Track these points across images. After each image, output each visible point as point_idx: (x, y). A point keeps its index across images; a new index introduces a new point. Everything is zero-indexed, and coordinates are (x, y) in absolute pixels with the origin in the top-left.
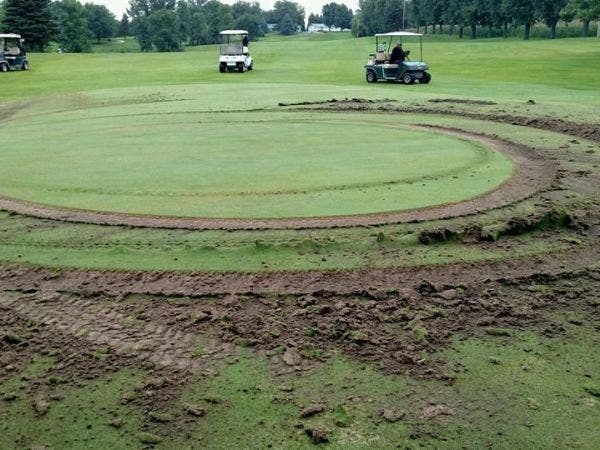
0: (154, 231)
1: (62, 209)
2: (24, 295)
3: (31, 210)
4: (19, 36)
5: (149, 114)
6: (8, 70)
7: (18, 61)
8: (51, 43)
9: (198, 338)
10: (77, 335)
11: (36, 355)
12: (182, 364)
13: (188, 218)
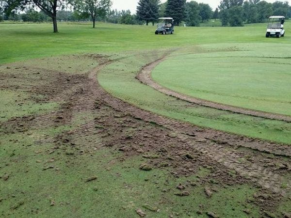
0: (245, 116)
1: (198, 99)
2: (190, 137)
3: (185, 98)
4: (172, 19)
5: (232, 57)
6: (166, 34)
7: (170, 30)
8: (182, 22)
9: (282, 178)
10: (218, 161)
11: (200, 166)
12: (276, 190)
13: (263, 112)
